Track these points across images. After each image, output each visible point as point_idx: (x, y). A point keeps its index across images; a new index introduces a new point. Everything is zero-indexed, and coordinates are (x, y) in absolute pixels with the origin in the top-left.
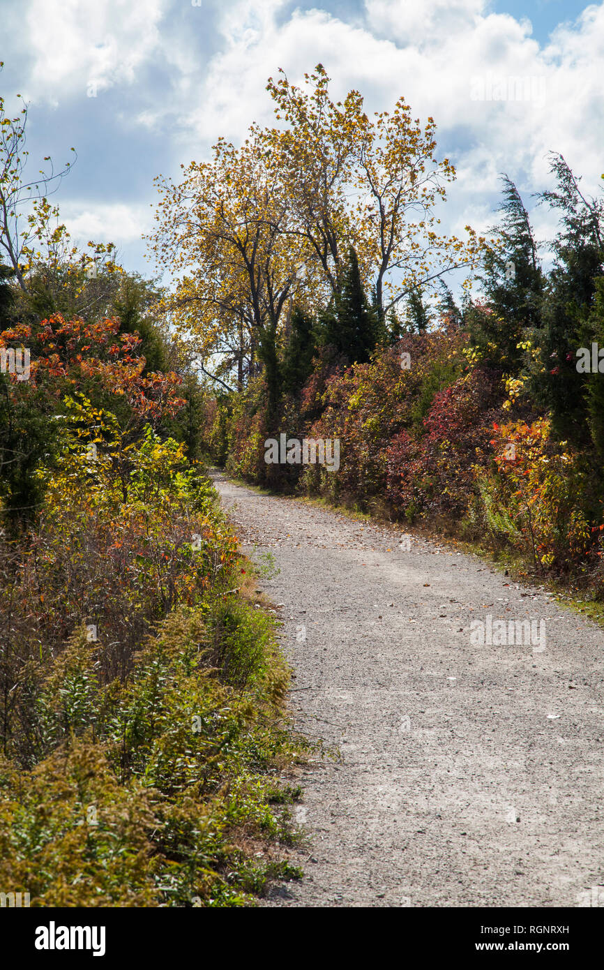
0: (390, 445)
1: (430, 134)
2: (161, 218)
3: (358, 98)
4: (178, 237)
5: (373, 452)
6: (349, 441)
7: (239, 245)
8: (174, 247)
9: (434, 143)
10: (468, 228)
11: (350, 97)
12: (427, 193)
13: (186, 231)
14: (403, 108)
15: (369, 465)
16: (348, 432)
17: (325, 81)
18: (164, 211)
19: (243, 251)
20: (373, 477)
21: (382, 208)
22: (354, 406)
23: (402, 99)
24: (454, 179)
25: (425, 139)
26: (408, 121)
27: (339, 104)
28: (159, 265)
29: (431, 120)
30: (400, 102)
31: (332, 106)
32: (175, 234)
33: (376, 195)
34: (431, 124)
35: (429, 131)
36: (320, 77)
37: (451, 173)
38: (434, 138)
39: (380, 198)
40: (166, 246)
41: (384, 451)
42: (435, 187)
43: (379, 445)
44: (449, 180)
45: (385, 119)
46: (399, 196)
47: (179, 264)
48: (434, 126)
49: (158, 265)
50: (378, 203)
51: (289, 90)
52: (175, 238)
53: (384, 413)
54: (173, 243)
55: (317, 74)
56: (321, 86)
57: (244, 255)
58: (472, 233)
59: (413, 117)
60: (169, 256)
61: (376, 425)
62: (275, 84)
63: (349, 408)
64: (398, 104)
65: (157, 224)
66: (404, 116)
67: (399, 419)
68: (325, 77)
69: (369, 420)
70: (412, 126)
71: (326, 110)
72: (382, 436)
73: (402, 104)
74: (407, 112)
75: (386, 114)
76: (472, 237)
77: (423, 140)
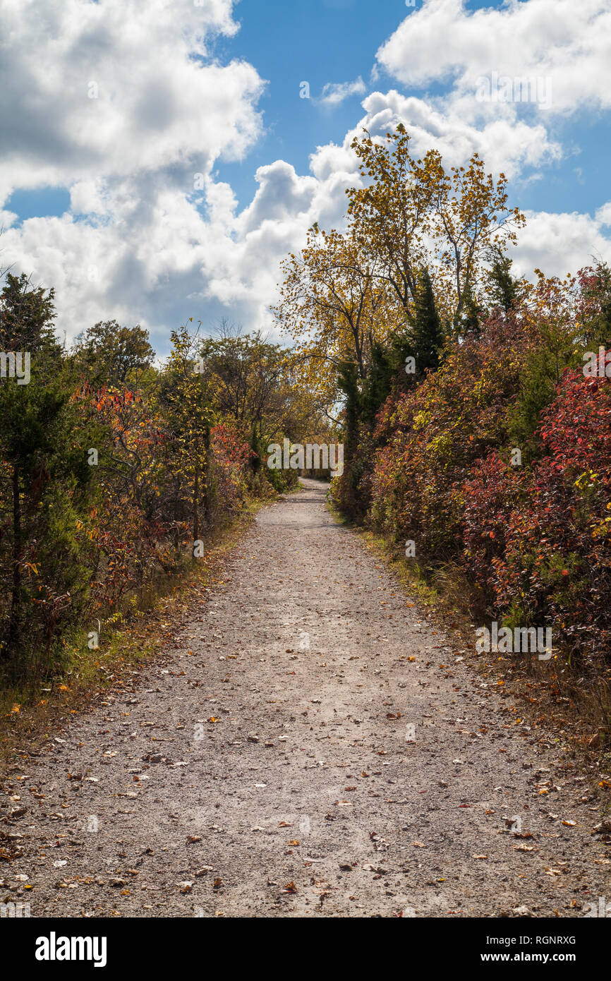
0: (468, 477)
1: (501, 188)
2: (285, 293)
3: (437, 157)
4: (299, 308)
5: (442, 488)
6: (411, 470)
7: (346, 314)
8: (295, 316)
9: (506, 196)
10: (537, 271)
11: (429, 154)
12: (500, 239)
13: (305, 303)
14: (477, 163)
15: (436, 508)
16: (411, 458)
17: (405, 139)
18: (288, 289)
19: (350, 318)
20: (442, 526)
21: (458, 254)
22: (420, 424)
23: (476, 156)
24: (524, 226)
25: (497, 193)
26: (481, 174)
27: (420, 162)
28: (284, 330)
29: (502, 176)
30: (474, 158)
31: (413, 164)
32: (296, 305)
33: (452, 241)
34: (502, 179)
35: (500, 186)
36: (401, 136)
37: (521, 221)
38: (505, 192)
39: (455, 244)
40: (289, 315)
41: (459, 488)
42: (506, 232)
43: (451, 478)
44: (519, 227)
45: (461, 174)
46: (473, 244)
47: (299, 331)
48: (506, 181)
49: (282, 329)
50: (454, 249)
51: (373, 148)
52: (296, 308)
53: (459, 427)
54: (293, 313)
55: (398, 133)
56: (402, 145)
57: (351, 322)
58: (541, 275)
59: (486, 171)
60: (291, 322)
61: (447, 446)
62: (360, 142)
63: (414, 427)
64: (472, 160)
65: (283, 298)
66: (478, 172)
67: (484, 434)
68: (405, 136)
69: (437, 440)
70: (485, 182)
71: (407, 166)
72: (455, 463)
73: (476, 160)
74: (481, 168)
75: (462, 169)
76: (541, 279)
77: (495, 194)
